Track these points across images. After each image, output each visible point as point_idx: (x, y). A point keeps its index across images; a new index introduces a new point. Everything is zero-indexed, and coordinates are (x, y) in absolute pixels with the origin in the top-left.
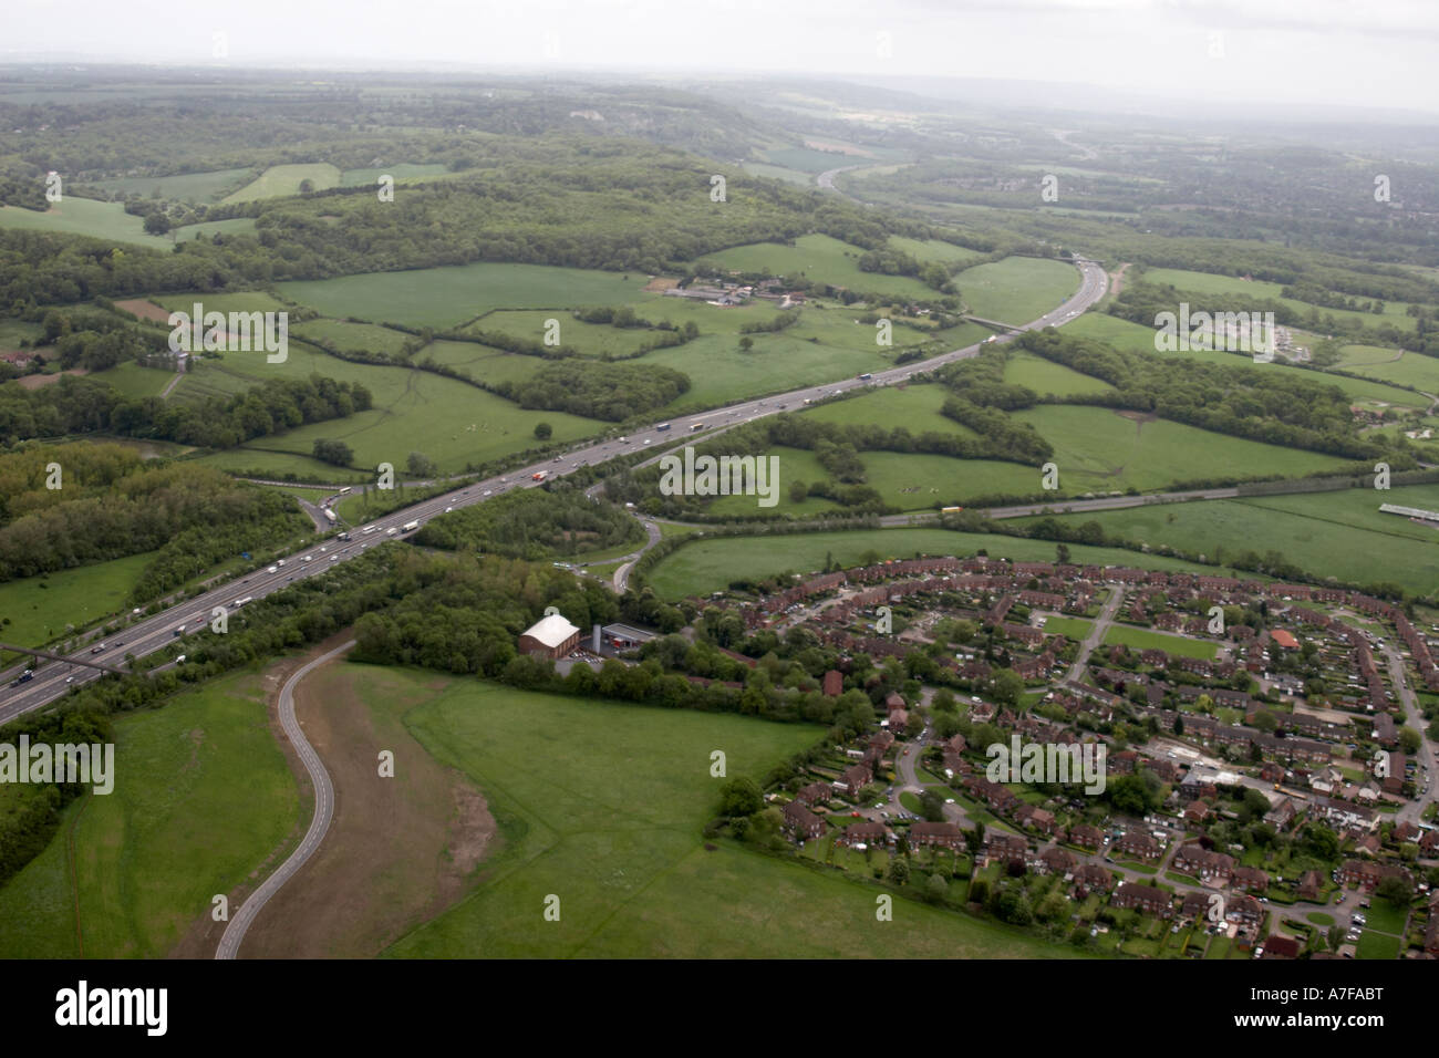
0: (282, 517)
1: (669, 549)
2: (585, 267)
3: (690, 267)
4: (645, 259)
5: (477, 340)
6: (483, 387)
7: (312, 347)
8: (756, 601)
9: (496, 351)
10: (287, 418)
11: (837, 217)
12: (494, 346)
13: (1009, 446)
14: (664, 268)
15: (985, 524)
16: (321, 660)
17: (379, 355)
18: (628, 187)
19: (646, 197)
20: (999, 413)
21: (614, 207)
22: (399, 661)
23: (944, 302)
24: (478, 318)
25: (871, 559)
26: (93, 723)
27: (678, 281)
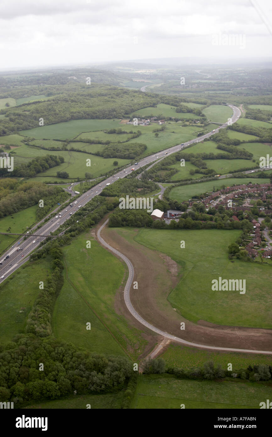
0: (62, 193)
1: (169, 190)
2: (101, 119)
3: (131, 116)
4: (118, 115)
5: (81, 141)
6: (91, 154)
7: (38, 148)
8: (201, 201)
9: (87, 144)
10: (45, 167)
11: (165, 98)
12: (87, 142)
13: (241, 155)
14: (124, 117)
15: (245, 176)
16: (102, 228)
17: (58, 148)
18: (106, 95)
19: (112, 98)
20: (234, 146)
21: (105, 101)
22: (123, 226)
23: (203, 119)
24: (78, 135)
25: (223, 187)
26: (59, 250)
27: (129, 120)
